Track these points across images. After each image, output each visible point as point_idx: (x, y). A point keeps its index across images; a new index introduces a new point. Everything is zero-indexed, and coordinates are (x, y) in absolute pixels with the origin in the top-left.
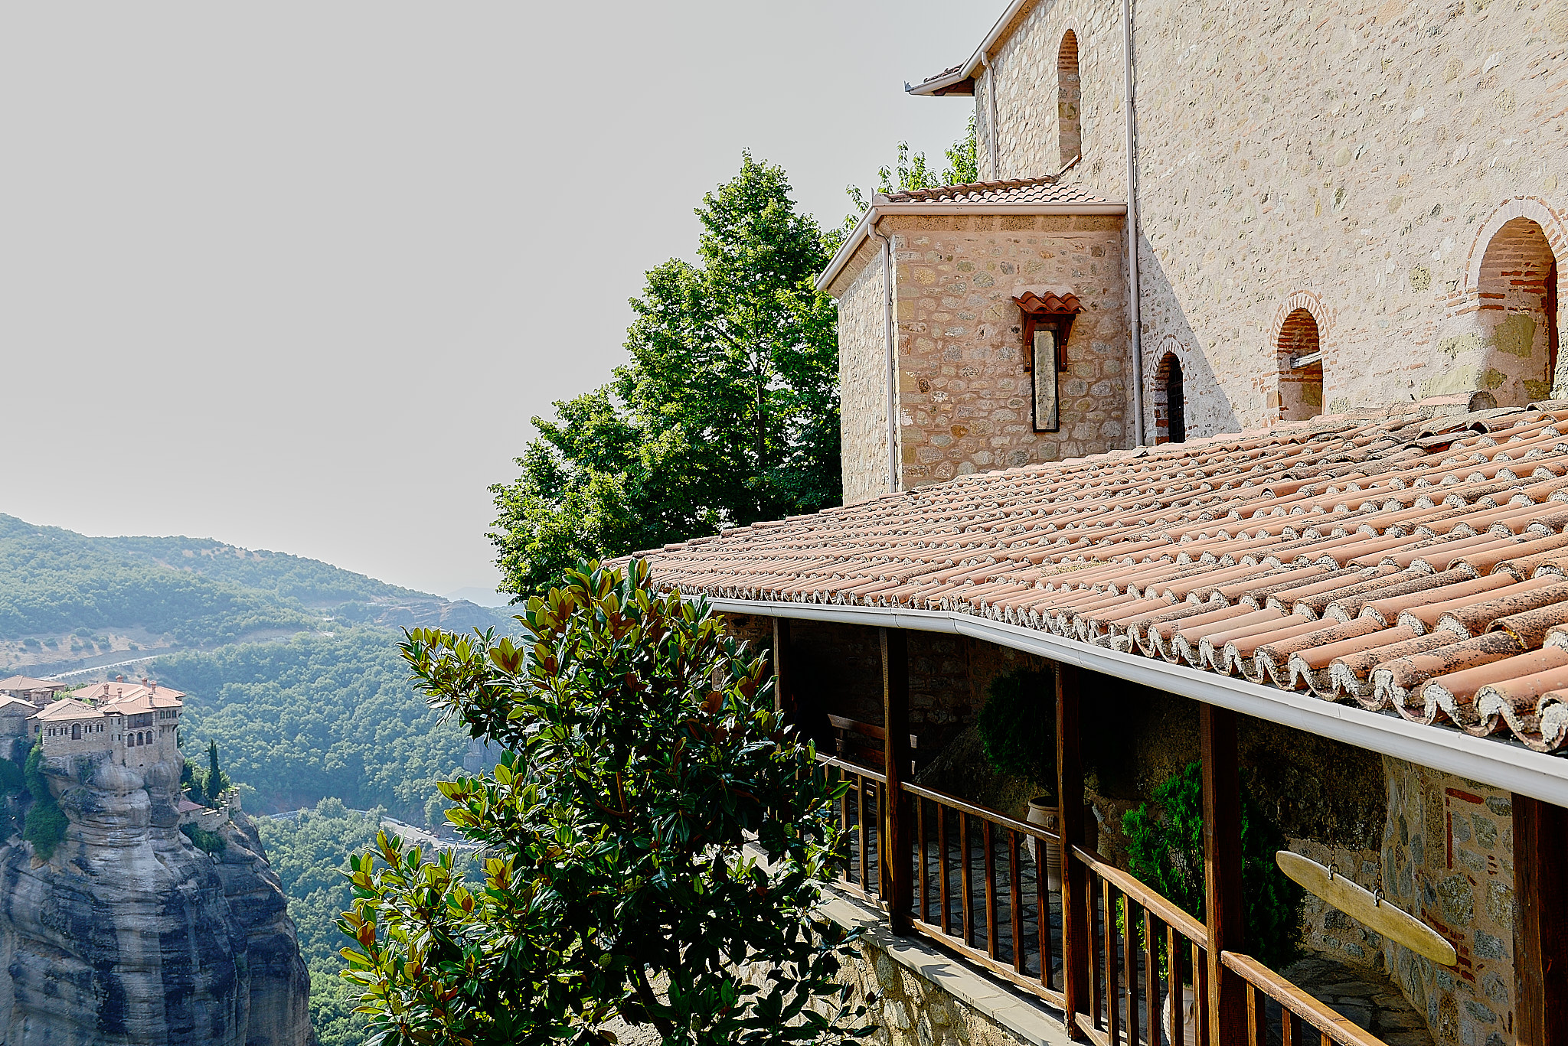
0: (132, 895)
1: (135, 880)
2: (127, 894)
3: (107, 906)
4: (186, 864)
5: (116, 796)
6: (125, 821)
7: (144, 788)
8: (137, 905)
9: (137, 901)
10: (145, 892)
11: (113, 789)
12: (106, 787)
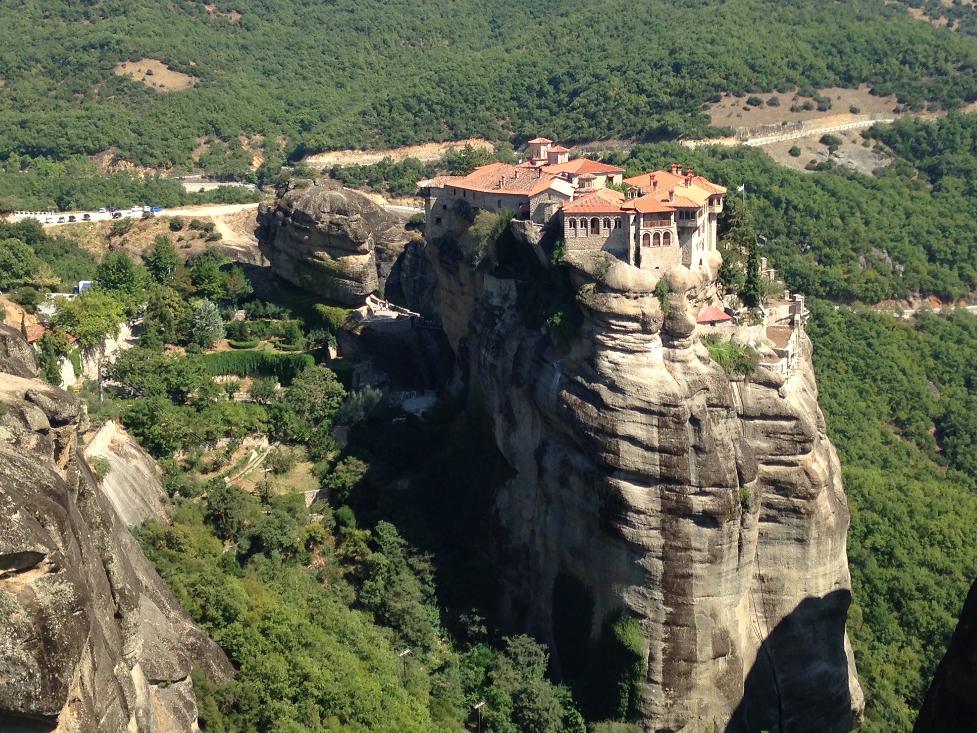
0: (638, 404)
1: (639, 387)
2: (630, 401)
3: (613, 410)
4: (697, 378)
5: (628, 297)
6: (635, 325)
7: (655, 293)
8: (638, 414)
9: (642, 410)
10: (649, 402)
11: (623, 291)
12: (616, 287)
